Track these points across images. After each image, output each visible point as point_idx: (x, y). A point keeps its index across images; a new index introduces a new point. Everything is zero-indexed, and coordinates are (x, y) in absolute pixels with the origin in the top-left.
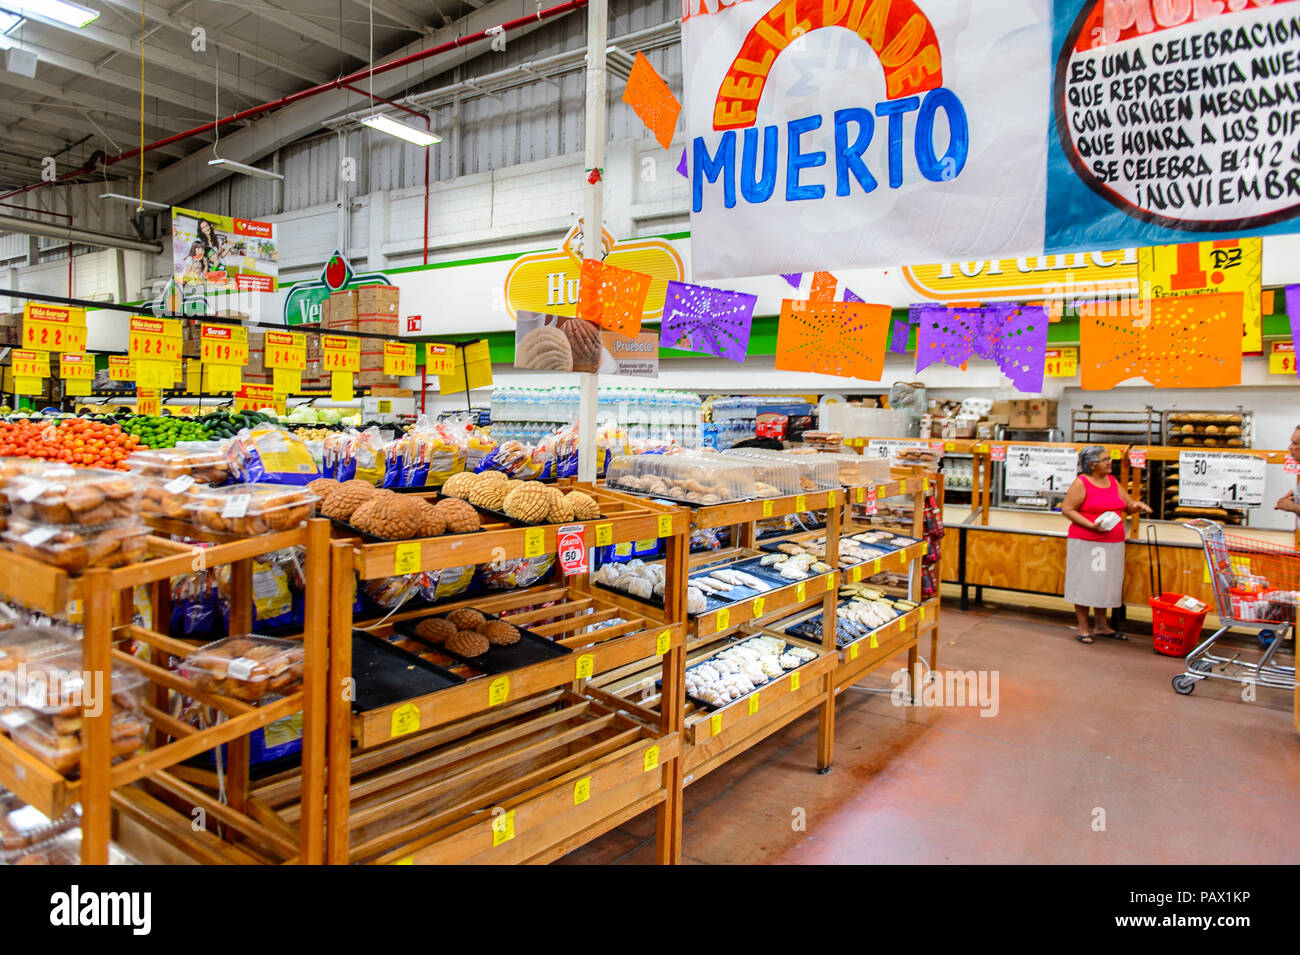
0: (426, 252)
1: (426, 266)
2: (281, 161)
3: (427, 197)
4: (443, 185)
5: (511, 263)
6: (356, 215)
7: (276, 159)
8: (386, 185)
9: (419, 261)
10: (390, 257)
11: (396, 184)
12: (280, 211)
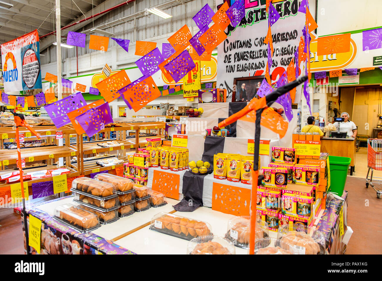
0: (78, 73)
1: (78, 76)
2: (50, 50)
3: (77, 60)
4: (81, 57)
5: (92, 76)
6: (64, 64)
7: (48, 49)
8: (71, 56)
9: (76, 75)
10: (71, 74)
11: (73, 56)
12: (50, 62)
